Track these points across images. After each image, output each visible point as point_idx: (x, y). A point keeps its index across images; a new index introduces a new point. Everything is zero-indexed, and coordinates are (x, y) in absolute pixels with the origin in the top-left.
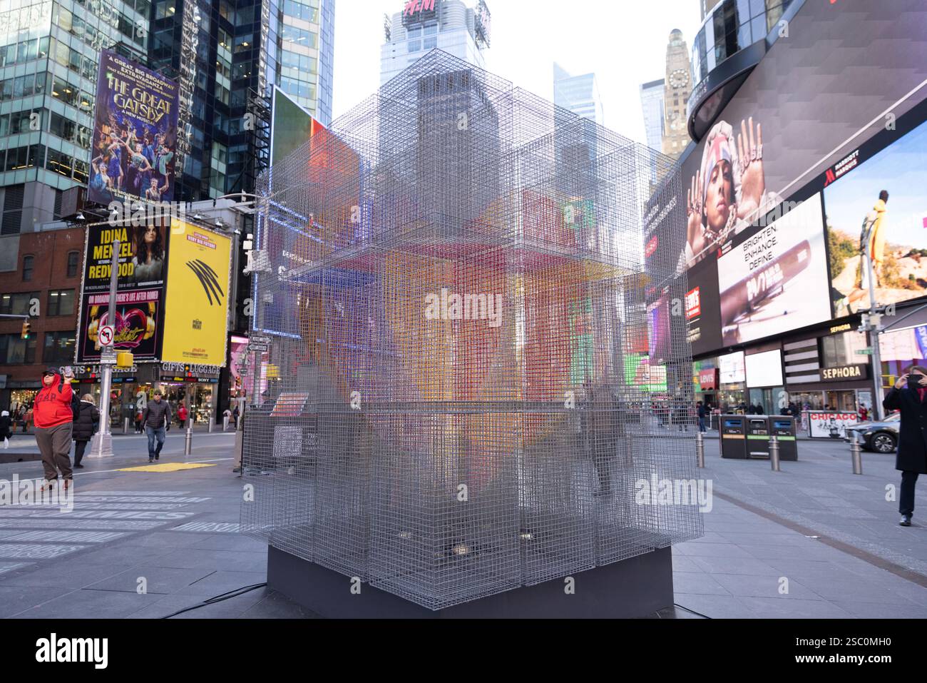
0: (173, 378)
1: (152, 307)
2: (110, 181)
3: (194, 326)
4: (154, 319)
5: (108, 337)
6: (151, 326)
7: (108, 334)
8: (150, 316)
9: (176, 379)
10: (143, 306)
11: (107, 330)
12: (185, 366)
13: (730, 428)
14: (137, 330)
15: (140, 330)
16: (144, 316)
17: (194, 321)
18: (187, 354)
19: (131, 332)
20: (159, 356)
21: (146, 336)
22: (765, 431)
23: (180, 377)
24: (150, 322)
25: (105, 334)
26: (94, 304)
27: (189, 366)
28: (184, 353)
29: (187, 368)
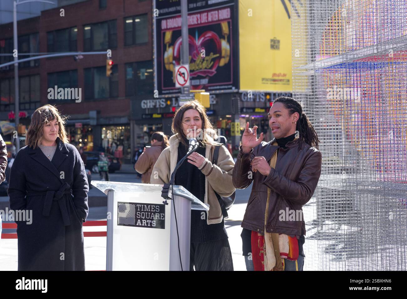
0: (254, 109)
1: (225, 28)
3: (273, 47)
4: (229, 41)
5: (184, 77)
6: (226, 50)
7: (184, 74)
8: (224, 38)
9: (257, 110)
10: (215, 27)
11: (182, 70)
12: (266, 94)
14: (213, 56)
15: (215, 56)
16: (218, 37)
17: (272, 41)
18: (267, 80)
19: (207, 58)
20: (238, 87)
21: (222, 62)
23: (262, 108)
24: (225, 45)
25: (181, 74)
26: (167, 29)
27: (269, 94)
28: (263, 79)
29: (268, 97)
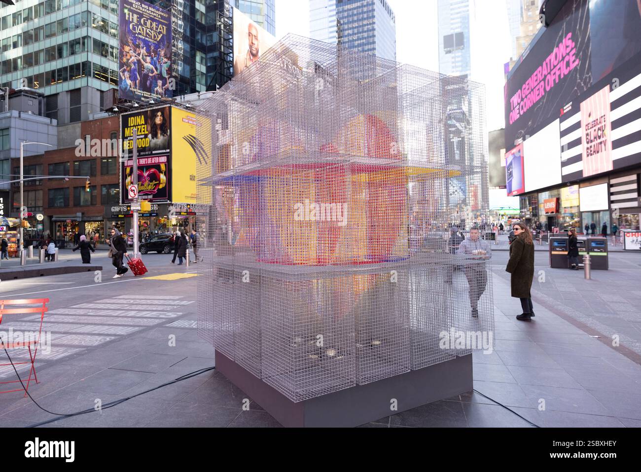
0: (180, 213)
1: (163, 167)
2: (132, 84)
3: (191, 179)
4: (165, 175)
5: (134, 193)
6: (163, 180)
7: (134, 190)
8: (162, 173)
9: (182, 214)
10: (157, 166)
11: (133, 188)
12: (188, 205)
13: (558, 247)
14: (154, 182)
15: (156, 183)
16: (158, 172)
17: (191, 176)
18: (188, 197)
19: (151, 183)
20: (171, 200)
21: (161, 186)
22: (584, 249)
23: (185, 213)
24: (163, 177)
25: (132, 191)
26: (127, 166)
27: (189, 205)
28: (186, 197)
29: (189, 206)
